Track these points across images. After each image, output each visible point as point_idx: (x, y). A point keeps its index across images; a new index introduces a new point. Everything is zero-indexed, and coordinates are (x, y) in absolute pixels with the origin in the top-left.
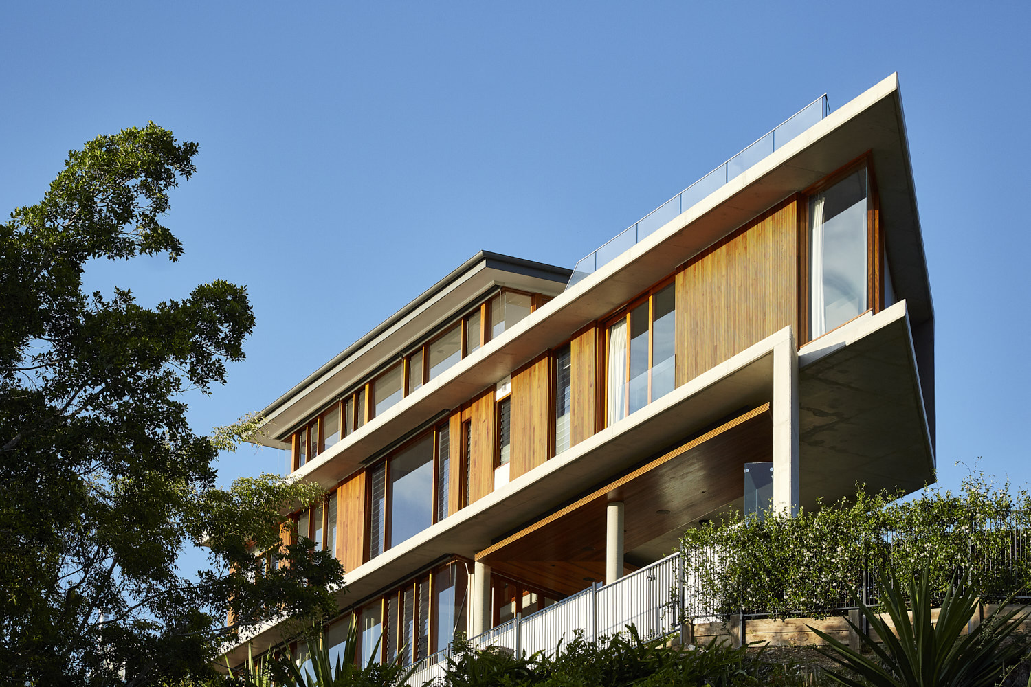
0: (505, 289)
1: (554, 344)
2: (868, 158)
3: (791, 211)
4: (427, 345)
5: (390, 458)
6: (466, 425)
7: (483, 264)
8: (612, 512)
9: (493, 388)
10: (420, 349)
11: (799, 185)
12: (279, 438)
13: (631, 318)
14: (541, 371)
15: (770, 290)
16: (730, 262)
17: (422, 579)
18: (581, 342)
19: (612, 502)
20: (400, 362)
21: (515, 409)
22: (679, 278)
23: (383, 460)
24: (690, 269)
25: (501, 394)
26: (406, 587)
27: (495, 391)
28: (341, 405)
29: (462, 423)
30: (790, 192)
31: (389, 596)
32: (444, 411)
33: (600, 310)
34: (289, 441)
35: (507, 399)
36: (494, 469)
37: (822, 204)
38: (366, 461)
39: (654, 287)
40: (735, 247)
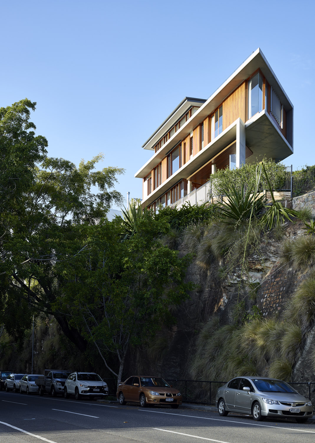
0: (194, 107)
1: (201, 122)
2: (259, 70)
3: (244, 85)
4: (179, 122)
5: (171, 153)
6: (185, 144)
7: (187, 100)
8: (213, 166)
9: (190, 134)
10: (178, 123)
11: (245, 78)
12: (152, 148)
13: (216, 115)
14: (198, 129)
15: (240, 107)
16: (233, 100)
17: (177, 185)
18: (205, 122)
19: (213, 164)
20: (174, 127)
21: (194, 140)
22: (223, 104)
23: (170, 154)
24: (225, 101)
25: (191, 136)
26: (175, 188)
27: (190, 135)
28: (164, 139)
29: (184, 144)
30: (243, 80)
31: (172, 190)
32: (180, 140)
33: (209, 113)
34: (154, 148)
35: (192, 137)
36: (190, 155)
37: (251, 83)
38: (166, 154)
39: (219, 106)
40: (234, 95)
